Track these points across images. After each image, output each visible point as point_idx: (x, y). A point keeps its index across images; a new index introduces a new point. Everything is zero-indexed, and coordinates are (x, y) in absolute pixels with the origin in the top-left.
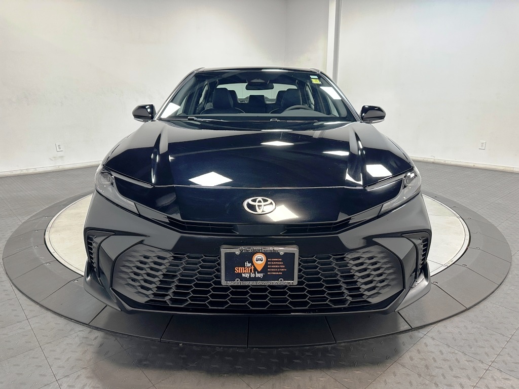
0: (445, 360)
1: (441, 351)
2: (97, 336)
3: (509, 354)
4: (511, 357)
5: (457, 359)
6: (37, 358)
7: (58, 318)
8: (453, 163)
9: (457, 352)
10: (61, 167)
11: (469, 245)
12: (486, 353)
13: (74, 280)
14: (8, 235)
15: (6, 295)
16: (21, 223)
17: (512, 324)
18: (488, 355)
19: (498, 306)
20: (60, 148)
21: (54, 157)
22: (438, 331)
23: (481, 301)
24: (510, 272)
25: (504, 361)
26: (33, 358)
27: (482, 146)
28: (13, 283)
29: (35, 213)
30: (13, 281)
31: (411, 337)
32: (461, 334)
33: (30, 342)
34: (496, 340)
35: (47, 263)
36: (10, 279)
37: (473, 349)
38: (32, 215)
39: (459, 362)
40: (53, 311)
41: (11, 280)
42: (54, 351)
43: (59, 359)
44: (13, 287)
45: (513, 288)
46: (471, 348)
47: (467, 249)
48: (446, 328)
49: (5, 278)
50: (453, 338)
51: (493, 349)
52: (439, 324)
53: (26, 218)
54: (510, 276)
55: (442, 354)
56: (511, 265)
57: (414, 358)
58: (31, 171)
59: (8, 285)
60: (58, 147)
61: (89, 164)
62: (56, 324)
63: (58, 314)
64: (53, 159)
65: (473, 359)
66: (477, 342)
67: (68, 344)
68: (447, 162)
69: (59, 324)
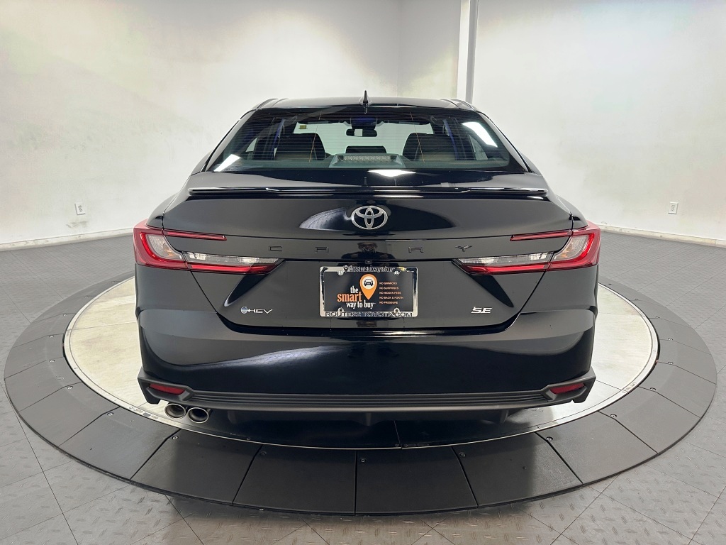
0: (629, 531)
1: (623, 518)
2: (143, 497)
3: (716, 522)
4: (720, 526)
5: (646, 530)
6: (59, 531)
7: (86, 469)
8: (632, 232)
9: (645, 519)
10: (82, 237)
11: (657, 358)
12: (685, 521)
13: (108, 413)
14: (11, 341)
15: (11, 434)
16: (28, 324)
17: (720, 477)
18: (688, 524)
19: (700, 450)
20: (81, 210)
21: (73, 223)
22: (619, 488)
23: (677, 442)
24: (715, 398)
25: (710, 533)
26: (54, 531)
27: (673, 209)
28: (20, 416)
29: (49, 307)
30: (21, 413)
31: (582, 497)
32: (650, 492)
33: (48, 507)
34: (699, 500)
35: (68, 386)
36: (16, 410)
37: (667, 515)
38: (43, 311)
39: (648, 534)
40: (78, 459)
41: (17, 412)
42: (83, 520)
43: (90, 533)
44: (21, 422)
45: (719, 423)
46: (665, 513)
47: (655, 364)
48: (630, 482)
49: (9, 407)
50: (640, 498)
51: (695, 514)
52: (620, 477)
53: (36, 316)
54: (715, 403)
55: (625, 522)
56: (716, 387)
57: (586, 528)
58: (40, 243)
59: (13, 418)
60: (78, 209)
61: (122, 232)
62: (84, 478)
63: (87, 464)
64: (71, 225)
65: (667, 529)
66: (672, 503)
67: (102, 510)
68: (623, 231)
69: (89, 479)
